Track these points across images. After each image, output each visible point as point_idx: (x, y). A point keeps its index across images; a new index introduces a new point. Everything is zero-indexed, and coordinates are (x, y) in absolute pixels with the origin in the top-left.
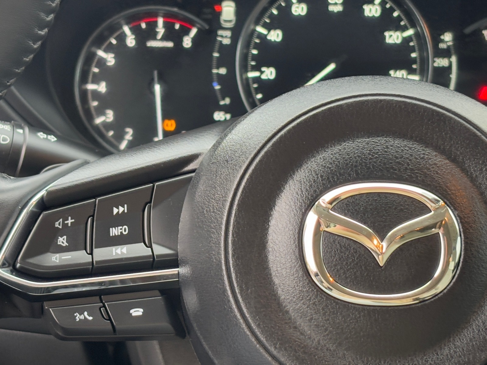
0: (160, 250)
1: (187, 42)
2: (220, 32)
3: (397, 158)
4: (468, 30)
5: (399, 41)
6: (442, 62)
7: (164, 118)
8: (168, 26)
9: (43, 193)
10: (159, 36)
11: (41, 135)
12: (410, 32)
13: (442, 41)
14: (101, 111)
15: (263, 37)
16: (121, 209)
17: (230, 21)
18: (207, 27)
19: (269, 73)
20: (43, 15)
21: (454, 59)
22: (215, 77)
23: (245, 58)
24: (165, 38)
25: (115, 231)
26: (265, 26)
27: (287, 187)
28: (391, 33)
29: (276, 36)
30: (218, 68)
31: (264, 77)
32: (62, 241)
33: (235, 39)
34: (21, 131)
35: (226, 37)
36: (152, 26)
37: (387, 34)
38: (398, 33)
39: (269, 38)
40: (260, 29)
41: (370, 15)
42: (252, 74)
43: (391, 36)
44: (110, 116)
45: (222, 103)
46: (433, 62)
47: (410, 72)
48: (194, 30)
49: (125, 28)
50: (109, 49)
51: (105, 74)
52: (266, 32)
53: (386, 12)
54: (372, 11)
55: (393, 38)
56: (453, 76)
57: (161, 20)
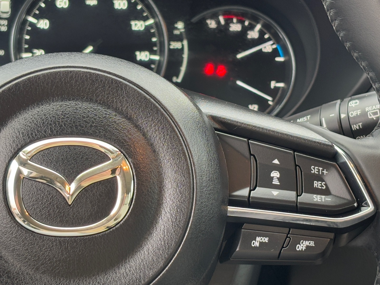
3: (84, 117)
4: (195, 19)
5: (142, 28)
6: (176, 45)
12: (151, 22)
13: (177, 29)
15: (33, 25)
17: (7, 13)
21: (185, 43)
23: (19, 42)
26: (35, 16)
28: (137, 22)
29: (44, 24)
33: (10, 26)
35: (3, 25)
37: (133, 23)
38: (142, 22)
39: (39, 26)
40: (31, 19)
41: (119, 8)
42: (26, 55)
43: (135, 25)
46: (169, 45)
47: (152, 52)
52: (35, 21)
53: (132, 5)
54: (120, 5)
55: (137, 26)
56: (185, 56)
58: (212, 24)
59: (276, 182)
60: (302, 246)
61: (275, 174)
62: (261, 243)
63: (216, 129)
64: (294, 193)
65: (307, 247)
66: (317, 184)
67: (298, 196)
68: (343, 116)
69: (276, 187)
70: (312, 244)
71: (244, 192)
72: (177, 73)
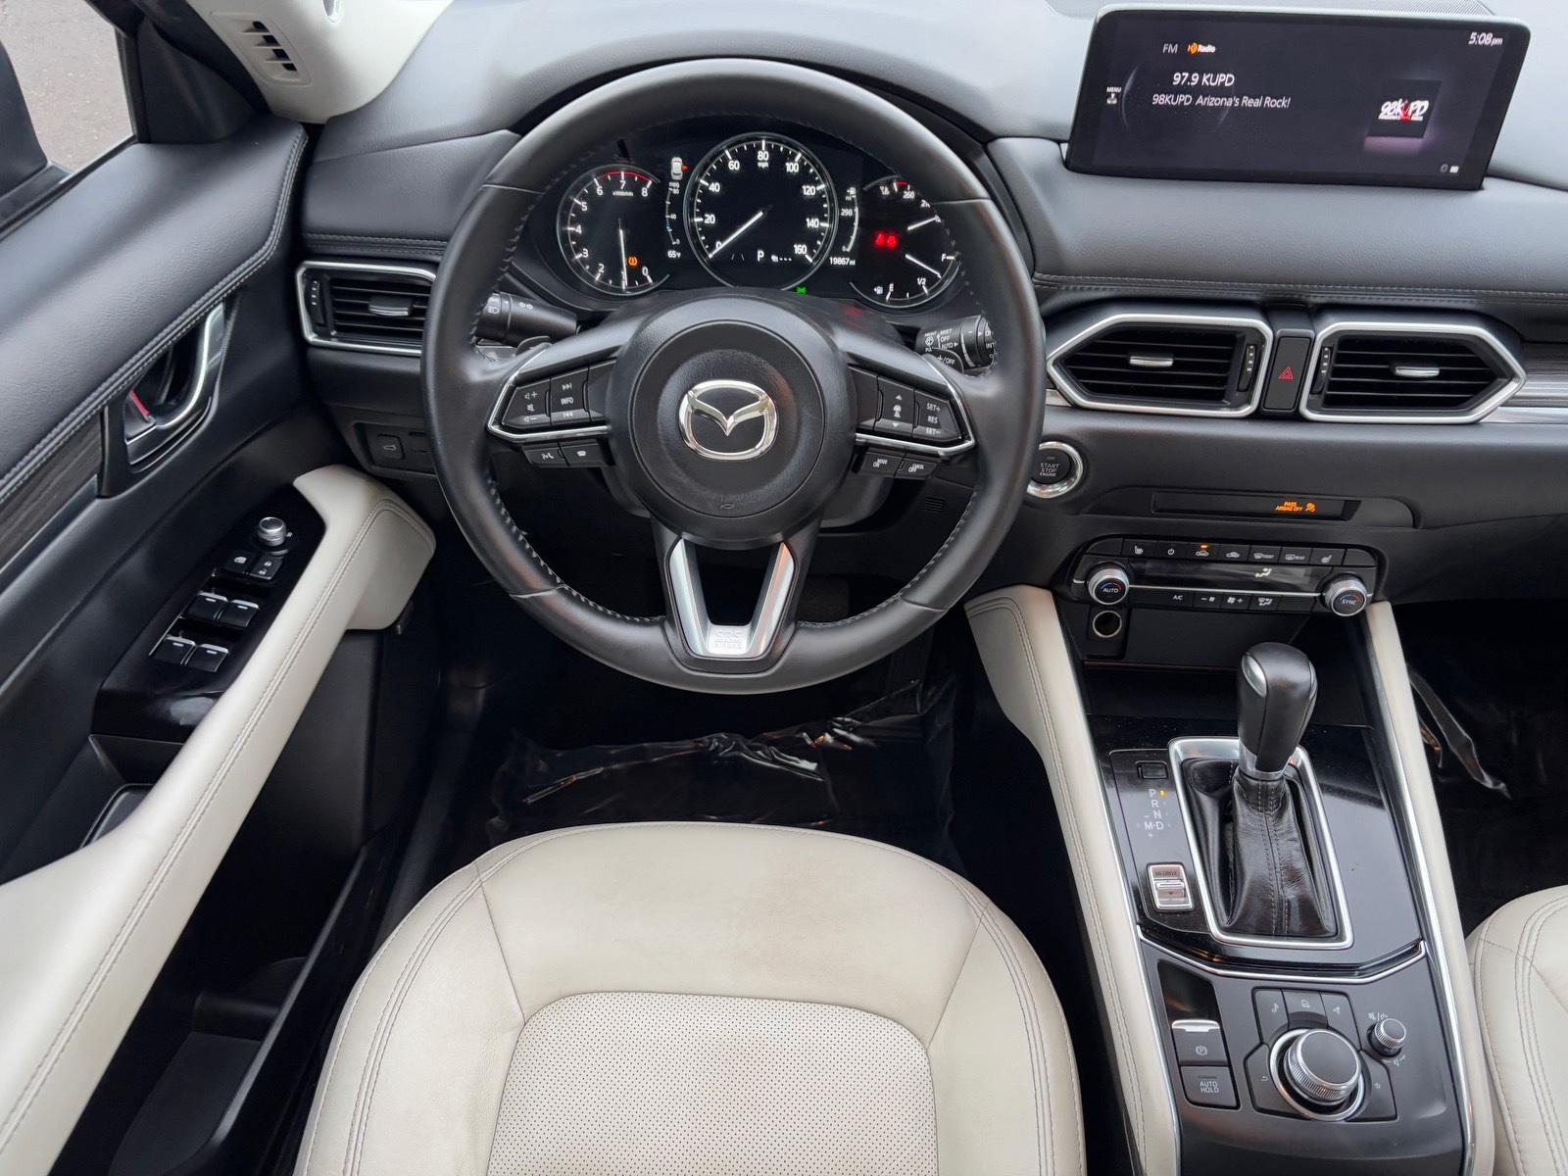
0: (594, 414)
1: (645, 192)
2: (671, 184)
3: (738, 363)
4: (868, 186)
5: (813, 194)
6: (846, 212)
7: (627, 257)
8: (629, 178)
9: (516, 374)
10: (622, 188)
11: (522, 304)
12: (822, 186)
13: (848, 194)
14: (578, 250)
15: (705, 189)
16: (568, 386)
17: (678, 174)
18: (659, 181)
19: (710, 219)
20: (509, 250)
21: (856, 210)
22: (667, 222)
23: (691, 205)
24: (626, 189)
25: (564, 401)
26: (707, 179)
27: (672, 378)
28: (808, 187)
29: (715, 187)
30: (669, 214)
31: (706, 222)
32: (530, 407)
33: (682, 189)
34: (507, 302)
35: (675, 188)
36: (617, 178)
38: (813, 187)
39: (710, 189)
40: (703, 182)
41: (792, 171)
42: (698, 220)
43: (807, 189)
44: (586, 253)
45: (674, 243)
46: (841, 212)
47: (822, 219)
48: (650, 183)
49: (595, 180)
50: (583, 198)
51: (580, 218)
52: (707, 184)
53: (804, 169)
54: (792, 167)
55: (809, 191)
56: (856, 224)
57: (623, 174)
58: (885, 191)
59: (897, 415)
60: (913, 469)
61: (897, 408)
62: (881, 465)
63: (850, 365)
64: (911, 425)
65: (918, 469)
67: (913, 427)
68: (980, 334)
69: (896, 419)
70: (922, 467)
71: (870, 423)
72: (846, 242)
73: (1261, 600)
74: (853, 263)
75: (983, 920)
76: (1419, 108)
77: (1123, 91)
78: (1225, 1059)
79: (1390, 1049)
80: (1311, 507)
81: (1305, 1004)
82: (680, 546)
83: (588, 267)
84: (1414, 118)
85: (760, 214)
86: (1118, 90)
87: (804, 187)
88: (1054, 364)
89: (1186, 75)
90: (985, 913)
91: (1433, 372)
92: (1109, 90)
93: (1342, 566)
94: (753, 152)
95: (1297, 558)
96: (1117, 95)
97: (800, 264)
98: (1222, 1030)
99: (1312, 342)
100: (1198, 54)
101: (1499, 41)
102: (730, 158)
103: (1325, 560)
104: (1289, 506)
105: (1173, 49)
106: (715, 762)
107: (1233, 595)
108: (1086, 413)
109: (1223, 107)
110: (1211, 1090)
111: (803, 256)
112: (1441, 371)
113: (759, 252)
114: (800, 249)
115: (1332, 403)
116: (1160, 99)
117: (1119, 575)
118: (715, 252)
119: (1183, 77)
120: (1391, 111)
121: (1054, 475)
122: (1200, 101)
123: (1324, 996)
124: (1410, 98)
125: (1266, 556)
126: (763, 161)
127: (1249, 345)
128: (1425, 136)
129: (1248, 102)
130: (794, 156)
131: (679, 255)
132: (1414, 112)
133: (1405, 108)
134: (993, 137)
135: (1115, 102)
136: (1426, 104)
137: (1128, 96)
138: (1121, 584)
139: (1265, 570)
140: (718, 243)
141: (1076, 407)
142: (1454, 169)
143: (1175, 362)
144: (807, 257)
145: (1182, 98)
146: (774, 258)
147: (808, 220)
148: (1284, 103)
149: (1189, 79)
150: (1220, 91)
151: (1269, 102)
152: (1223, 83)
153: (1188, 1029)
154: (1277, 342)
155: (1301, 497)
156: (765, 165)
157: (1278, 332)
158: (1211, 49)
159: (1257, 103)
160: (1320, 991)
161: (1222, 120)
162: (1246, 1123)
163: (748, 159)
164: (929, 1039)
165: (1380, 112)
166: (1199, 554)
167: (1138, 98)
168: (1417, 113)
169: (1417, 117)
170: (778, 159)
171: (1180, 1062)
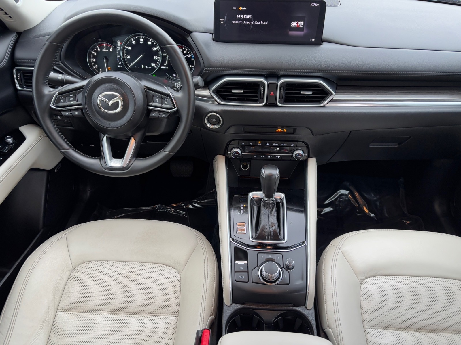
0: (79, 102)
1: (111, 50)
3: (112, 88)
7: (107, 67)
9: (57, 93)
11: (68, 77)
12: (157, 48)
14: (94, 65)
15: (127, 49)
16: (72, 95)
17: (119, 45)
18: (114, 47)
19: (129, 57)
22: (118, 57)
23: (123, 53)
24: (106, 49)
25: (71, 99)
27: (95, 92)
29: (129, 48)
35: (119, 48)
36: (103, 46)
42: (125, 57)
44: (96, 66)
45: (119, 63)
46: (163, 54)
47: (158, 56)
48: (112, 47)
49: (97, 47)
50: (95, 51)
51: (94, 57)
52: (127, 48)
53: (152, 43)
54: (149, 43)
55: (154, 49)
56: (167, 58)
57: (105, 45)
59: (157, 102)
60: (163, 116)
62: (155, 115)
63: (144, 89)
64: (161, 104)
66: (166, 102)
67: (162, 105)
70: (165, 115)
71: (151, 104)
72: (165, 62)
73: (277, 157)
74: (167, 68)
75: (200, 241)
76: (301, 23)
77: (224, 20)
78: (247, 270)
79: (290, 267)
80: (285, 130)
81: (270, 256)
82: (105, 138)
83: (97, 70)
84: (300, 26)
85: (142, 55)
86: (223, 20)
87: (153, 48)
88: (212, 92)
89: (240, 15)
90: (201, 240)
91: (310, 93)
92: (221, 20)
93: (297, 147)
94: (139, 39)
95: (285, 145)
96: (223, 21)
97: (153, 68)
98: (248, 264)
99: (277, 85)
100: (241, 10)
101: (318, 5)
102: (133, 40)
103: (292, 145)
104: (279, 130)
105: (235, 9)
106: (157, 212)
107: (269, 155)
108: (223, 105)
109: (251, 24)
110: (242, 278)
111: (154, 66)
112: (313, 93)
113: (142, 65)
114: (153, 65)
115: (286, 102)
116: (234, 22)
117: (239, 150)
118: (131, 66)
119: (239, 16)
120: (294, 24)
121: (215, 122)
122: (245, 22)
123: (276, 254)
124: (298, 21)
125: (276, 144)
126: (142, 41)
127: (262, 86)
128: (304, 31)
129: (257, 22)
130: (149, 40)
131: (121, 66)
132: (300, 24)
133: (298, 24)
134: (192, 32)
135: (223, 23)
136: (303, 22)
137: (226, 21)
138: (239, 153)
139: (277, 148)
140: (131, 63)
141: (220, 104)
142: (313, 40)
143: (244, 92)
144: (155, 66)
145: (240, 22)
146: (146, 67)
147: (154, 57)
148: (266, 23)
149: (241, 17)
150: (249, 20)
151: (262, 22)
152: (249, 18)
153: (239, 263)
154: (268, 85)
155: (282, 128)
156: (142, 42)
157: (268, 82)
158: (245, 9)
159: (259, 23)
160: (275, 253)
161: (251, 27)
162: (249, 286)
163: (138, 41)
164: (181, 272)
165: (291, 25)
166: (259, 144)
167: (229, 21)
168: (301, 25)
169: (301, 26)
170: (145, 41)
171: (235, 271)
